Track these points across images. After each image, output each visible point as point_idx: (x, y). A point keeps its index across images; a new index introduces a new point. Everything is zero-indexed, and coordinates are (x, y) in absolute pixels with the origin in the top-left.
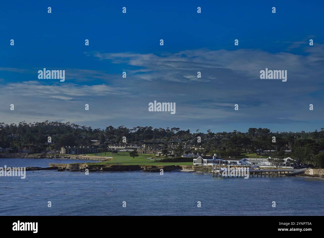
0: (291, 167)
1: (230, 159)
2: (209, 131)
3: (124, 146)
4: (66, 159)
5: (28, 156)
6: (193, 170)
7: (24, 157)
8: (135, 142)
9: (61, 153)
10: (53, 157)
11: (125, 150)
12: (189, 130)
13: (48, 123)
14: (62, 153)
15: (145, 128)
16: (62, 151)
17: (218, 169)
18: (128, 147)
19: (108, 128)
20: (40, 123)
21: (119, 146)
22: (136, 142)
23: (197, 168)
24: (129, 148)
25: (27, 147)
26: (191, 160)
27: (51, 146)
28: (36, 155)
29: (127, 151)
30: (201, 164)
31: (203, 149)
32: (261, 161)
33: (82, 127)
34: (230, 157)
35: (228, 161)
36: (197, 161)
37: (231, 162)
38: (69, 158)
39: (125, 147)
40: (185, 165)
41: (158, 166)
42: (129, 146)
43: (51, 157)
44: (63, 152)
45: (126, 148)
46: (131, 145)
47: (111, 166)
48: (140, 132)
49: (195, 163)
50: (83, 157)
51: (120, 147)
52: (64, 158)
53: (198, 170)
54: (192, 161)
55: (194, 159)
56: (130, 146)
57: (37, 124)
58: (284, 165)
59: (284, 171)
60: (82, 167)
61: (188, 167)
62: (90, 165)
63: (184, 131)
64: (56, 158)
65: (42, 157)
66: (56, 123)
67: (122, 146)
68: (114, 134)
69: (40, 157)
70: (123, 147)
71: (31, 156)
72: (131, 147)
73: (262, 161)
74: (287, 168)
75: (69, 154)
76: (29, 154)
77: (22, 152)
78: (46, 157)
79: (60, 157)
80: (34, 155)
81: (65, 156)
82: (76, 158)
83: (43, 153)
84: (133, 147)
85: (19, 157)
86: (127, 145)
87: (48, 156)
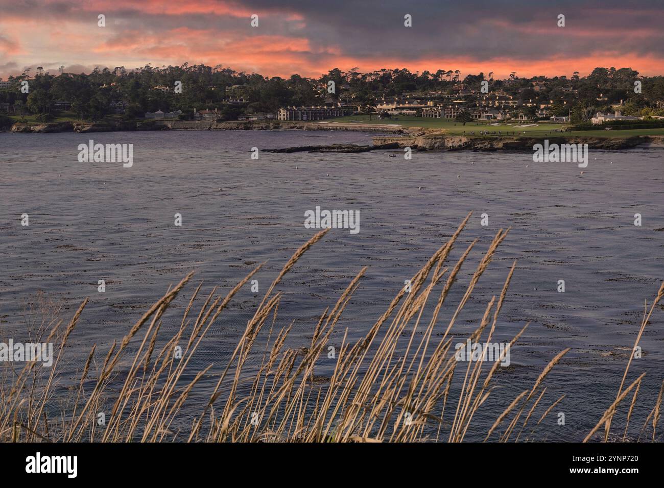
2: (513, 75)
3: (393, 104)
4: (295, 129)
5: (217, 126)
7: (210, 128)
9: (278, 118)
10: (267, 127)
11: (397, 112)
14: (282, 119)
18: (401, 105)
21: (381, 105)
24: (403, 108)
25: (211, 109)
27: (252, 107)
28: (233, 124)
29: (400, 114)
38: (301, 128)
39: (394, 106)
42: (403, 105)
43: (264, 127)
44: (282, 117)
45: (397, 108)
46: (407, 102)
50: (329, 125)
51: (385, 106)
52: (291, 128)
56: (405, 104)
64: (275, 128)
65: (247, 128)
67: (388, 105)
69: (242, 127)
71: (223, 125)
72: (407, 106)
75: (298, 120)
76: (219, 121)
77: (201, 117)
78: (254, 128)
79: (282, 126)
80: (230, 123)
81: (292, 125)
82: (316, 128)
83: (242, 120)
84: (412, 105)
85: (201, 129)
86: (398, 103)
87: (257, 125)
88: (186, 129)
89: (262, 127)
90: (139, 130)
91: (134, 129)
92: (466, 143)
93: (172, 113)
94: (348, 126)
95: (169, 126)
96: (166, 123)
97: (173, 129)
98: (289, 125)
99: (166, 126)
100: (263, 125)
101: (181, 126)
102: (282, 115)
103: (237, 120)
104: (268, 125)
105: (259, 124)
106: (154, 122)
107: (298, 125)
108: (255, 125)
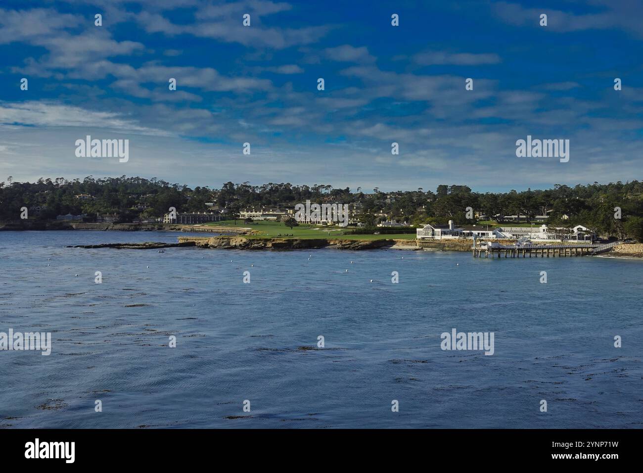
0: (588, 241)
1: (475, 229)
2: (376, 190)
3: (260, 211)
4: (174, 231)
5: (113, 227)
6: (417, 247)
7: (107, 228)
8: (270, 206)
9: (164, 222)
10: (153, 229)
11: (262, 218)
12: (348, 188)
13: (126, 179)
14: (167, 222)
15: (281, 185)
16: (166, 219)
17: (485, 245)
18: (267, 213)
19: (226, 185)
20: (113, 179)
21: (251, 212)
22: (272, 205)
23: (425, 243)
24: (268, 215)
25: (111, 213)
26: (413, 231)
27: (147, 212)
28: (126, 226)
29: (265, 219)
30: (431, 237)
31: (386, 215)
32: (529, 232)
33: (174, 185)
34: (474, 226)
35: (472, 232)
36: (422, 232)
37: (479, 233)
38: (179, 229)
39: (261, 214)
40: (404, 239)
41: (361, 241)
43: (150, 228)
44: (167, 221)
45: (263, 215)
46: (271, 210)
47: (284, 241)
48: (273, 191)
49: (418, 235)
50: (201, 228)
51: (254, 213)
52: (171, 229)
53: (428, 247)
54: (415, 232)
55: (418, 230)
56: (269, 211)
57: (110, 181)
58: (574, 238)
59: (576, 248)
60: (236, 242)
61: (409, 242)
62: (250, 240)
63: (341, 191)
64: (159, 229)
65: (136, 229)
66: (138, 179)
67: (256, 212)
68: (234, 194)
69: (133, 228)
70: (258, 213)
71: (118, 226)
72: (271, 213)
73: (531, 232)
74: (581, 243)
75: (177, 223)
76: (115, 223)
77: (103, 220)
78: (143, 229)
79: (164, 228)
80: (123, 225)
81: (173, 227)
82: (190, 230)
83: (136, 223)
84: (275, 213)
85: (100, 229)
86: (264, 210)
87: (145, 227)
88: (87, 229)
89: (148, 229)
90: (47, 230)
91: (43, 229)
92: (245, 242)
93: (79, 216)
94: (213, 228)
95: (74, 227)
96: (71, 224)
97: (77, 229)
98: (171, 227)
99: (71, 226)
100: (150, 227)
101: (84, 227)
102: (167, 219)
103: (132, 222)
104: (153, 227)
105: (146, 226)
106: (61, 223)
107: (177, 228)
108: (143, 227)
